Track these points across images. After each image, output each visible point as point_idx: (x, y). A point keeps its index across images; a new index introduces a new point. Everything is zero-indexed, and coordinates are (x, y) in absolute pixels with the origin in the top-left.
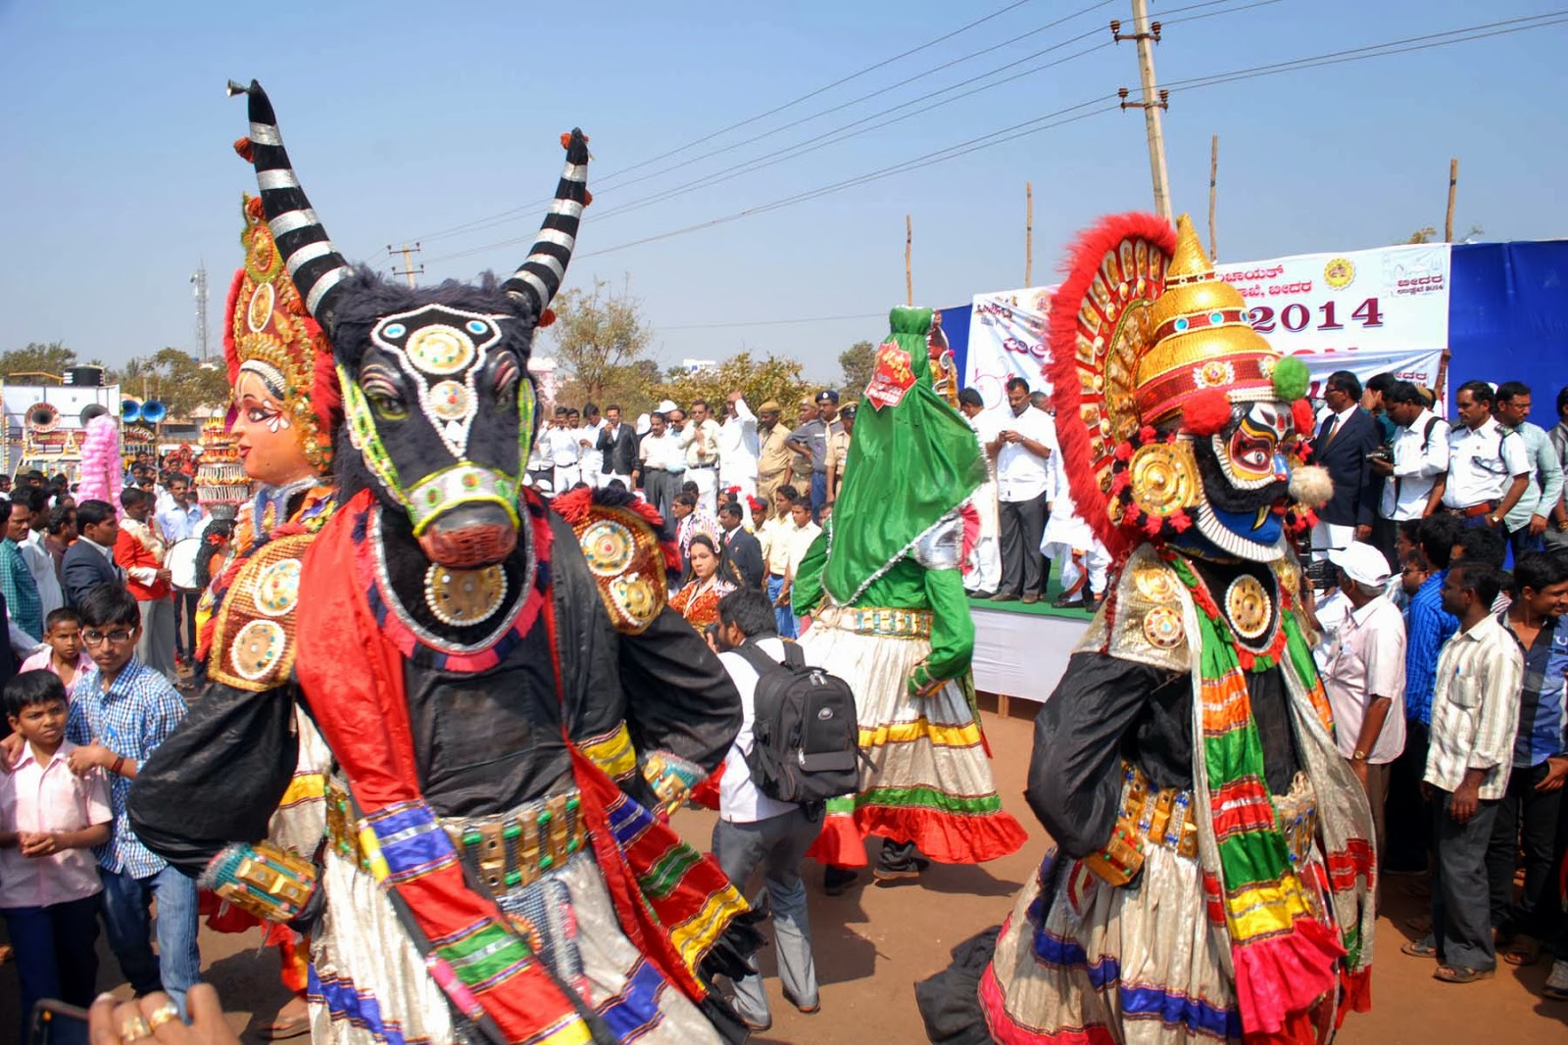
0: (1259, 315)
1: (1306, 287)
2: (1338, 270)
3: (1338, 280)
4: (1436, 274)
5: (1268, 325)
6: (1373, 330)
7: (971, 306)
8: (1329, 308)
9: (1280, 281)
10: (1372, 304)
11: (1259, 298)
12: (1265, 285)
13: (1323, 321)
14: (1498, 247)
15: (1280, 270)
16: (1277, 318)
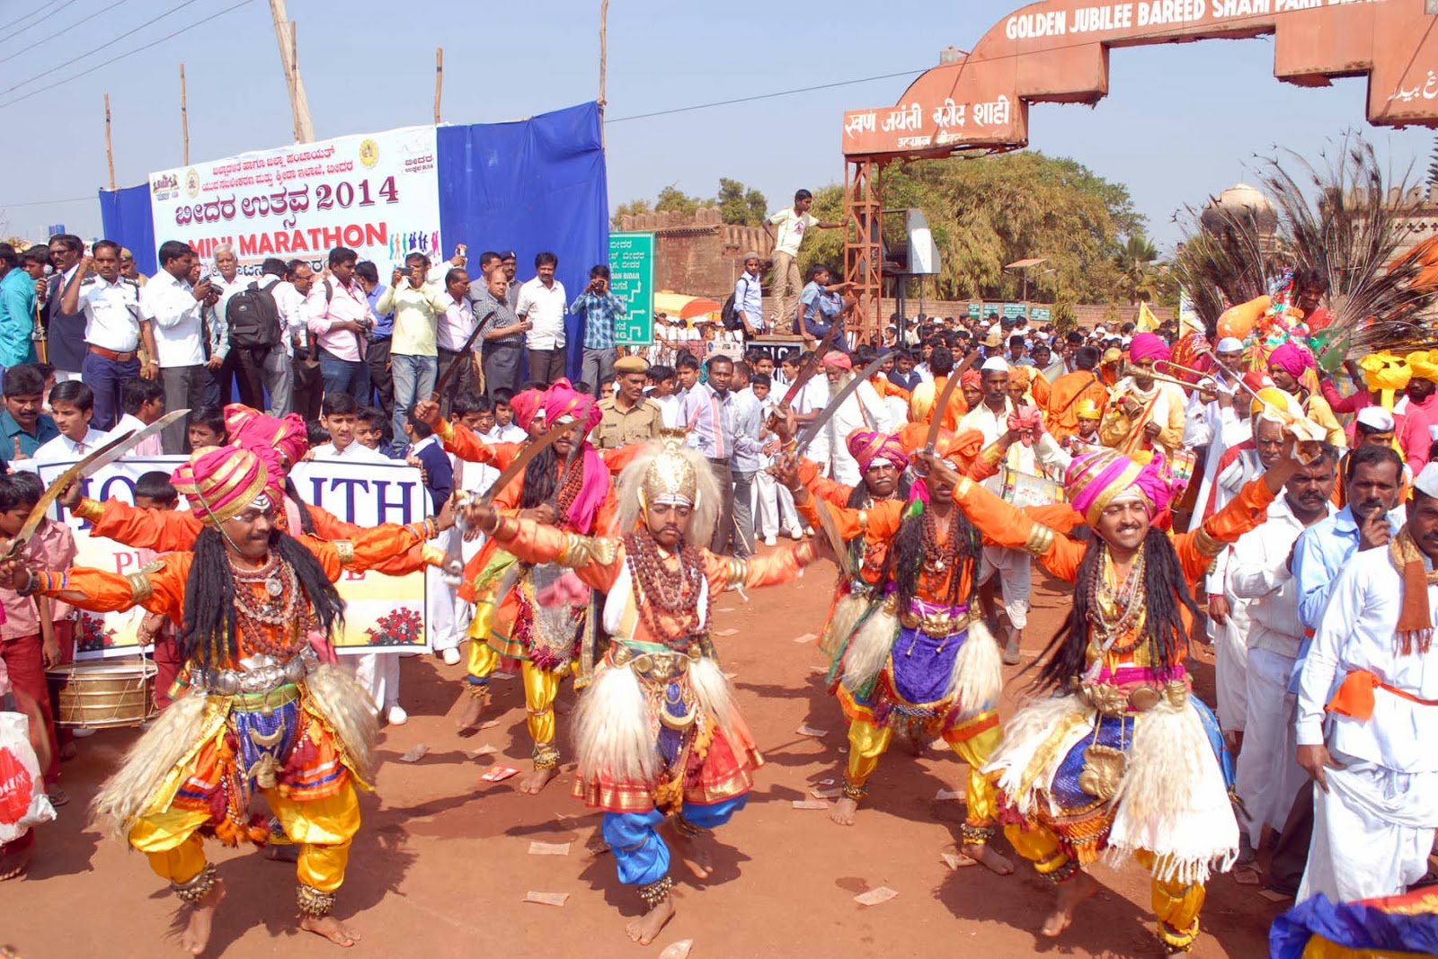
0: (323, 192)
1: (348, 167)
2: (368, 150)
3: (369, 160)
4: (427, 154)
5: (328, 202)
6: (393, 206)
7: (148, 185)
8: (365, 185)
9: (335, 160)
10: (391, 181)
11: (321, 176)
12: (325, 163)
13: (362, 199)
14: (461, 129)
15: (332, 150)
16: (333, 196)
